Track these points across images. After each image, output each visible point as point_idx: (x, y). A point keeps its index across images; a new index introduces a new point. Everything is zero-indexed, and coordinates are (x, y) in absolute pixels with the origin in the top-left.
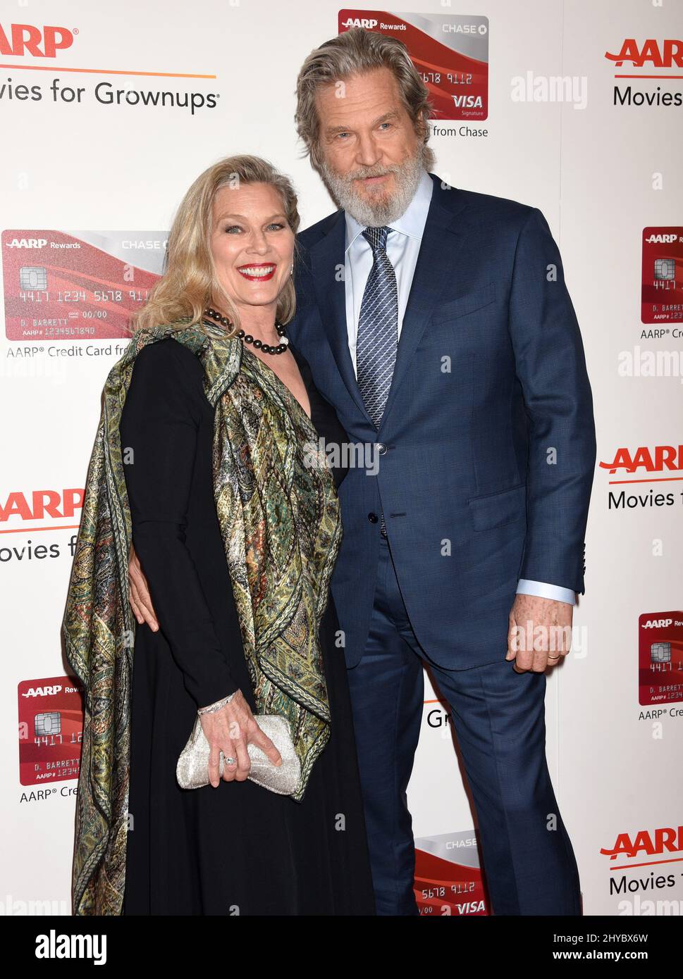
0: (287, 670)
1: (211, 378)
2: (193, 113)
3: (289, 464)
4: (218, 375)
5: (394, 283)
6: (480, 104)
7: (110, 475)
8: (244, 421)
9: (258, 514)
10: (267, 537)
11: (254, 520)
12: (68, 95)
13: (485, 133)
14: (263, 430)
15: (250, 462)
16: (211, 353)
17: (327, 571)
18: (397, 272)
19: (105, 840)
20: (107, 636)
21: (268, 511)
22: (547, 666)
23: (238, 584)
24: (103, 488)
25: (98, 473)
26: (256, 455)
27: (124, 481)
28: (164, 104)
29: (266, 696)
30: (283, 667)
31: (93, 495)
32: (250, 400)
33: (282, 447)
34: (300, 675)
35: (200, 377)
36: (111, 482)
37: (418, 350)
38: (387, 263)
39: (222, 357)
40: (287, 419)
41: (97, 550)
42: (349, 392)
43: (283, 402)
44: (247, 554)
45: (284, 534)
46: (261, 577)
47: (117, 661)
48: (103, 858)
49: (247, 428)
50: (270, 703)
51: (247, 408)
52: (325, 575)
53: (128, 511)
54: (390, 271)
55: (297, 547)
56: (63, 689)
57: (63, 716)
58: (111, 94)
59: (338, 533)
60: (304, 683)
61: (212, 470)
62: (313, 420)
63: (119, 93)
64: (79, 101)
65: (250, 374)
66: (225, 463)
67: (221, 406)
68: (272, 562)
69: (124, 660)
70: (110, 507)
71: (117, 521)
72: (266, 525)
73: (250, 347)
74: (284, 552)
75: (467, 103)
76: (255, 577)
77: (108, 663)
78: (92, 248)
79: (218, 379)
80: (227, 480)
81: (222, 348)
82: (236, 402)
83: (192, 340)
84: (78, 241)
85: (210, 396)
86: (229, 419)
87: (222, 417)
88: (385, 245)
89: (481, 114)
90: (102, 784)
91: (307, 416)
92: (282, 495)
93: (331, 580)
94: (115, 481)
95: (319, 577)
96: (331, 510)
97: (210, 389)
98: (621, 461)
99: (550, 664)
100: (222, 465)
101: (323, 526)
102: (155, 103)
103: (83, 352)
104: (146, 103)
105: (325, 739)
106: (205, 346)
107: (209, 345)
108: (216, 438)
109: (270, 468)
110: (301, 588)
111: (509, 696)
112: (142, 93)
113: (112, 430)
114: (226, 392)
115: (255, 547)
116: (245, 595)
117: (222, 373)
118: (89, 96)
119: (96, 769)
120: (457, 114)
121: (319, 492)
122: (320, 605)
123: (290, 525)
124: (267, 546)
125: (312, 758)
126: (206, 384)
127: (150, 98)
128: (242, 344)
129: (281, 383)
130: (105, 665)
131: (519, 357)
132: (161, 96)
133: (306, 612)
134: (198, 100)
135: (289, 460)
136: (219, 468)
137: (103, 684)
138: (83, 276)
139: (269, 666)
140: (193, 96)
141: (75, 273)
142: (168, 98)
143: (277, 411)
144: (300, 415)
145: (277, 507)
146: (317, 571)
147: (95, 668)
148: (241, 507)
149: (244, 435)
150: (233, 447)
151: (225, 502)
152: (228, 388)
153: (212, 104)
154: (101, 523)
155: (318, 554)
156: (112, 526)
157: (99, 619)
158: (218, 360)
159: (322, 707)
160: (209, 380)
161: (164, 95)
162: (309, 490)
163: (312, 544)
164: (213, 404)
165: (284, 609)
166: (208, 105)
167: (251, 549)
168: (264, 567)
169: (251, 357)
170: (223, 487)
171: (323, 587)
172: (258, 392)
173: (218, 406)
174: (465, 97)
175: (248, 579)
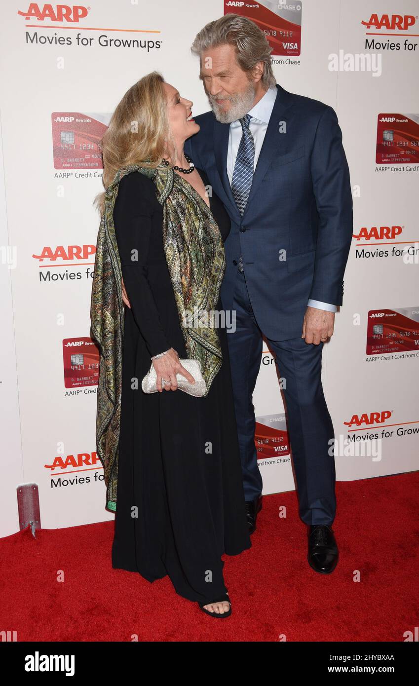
0: (202, 334)
1: (160, 190)
2: (148, 51)
3: (200, 232)
4: (163, 189)
5: (253, 144)
6: (297, 47)
7: (109, 241)
8: (178, 212)
9: (187, 258)
10: (192, 269)
11: (185, 261)
12: (85, 42)
13: (298, 63)
14: (187, 216)
15: (182, 232)
16: (159, 178)
17: (219, 284)
18: (255, 138)
19: (111, 414)
20: (110, 320)
21: (192, 257)
22: (321, 342)
23: (177, 293)
24: (105, 247)
25: (103, 240)
26: (185, 229)
27: (116, 244)
28: (133, 46)
29: (192, 347)
30: (200, 333)
31: (101, 251)
32: (180, 201)
33: (197, 224)
34: (208, 337)
35: (154, 191)
36: (110, 244)
37: (263, 181)
38: (250, 134)
39: (164, 179)
40: (198, 209)
41: (104, 279)
42: (228, 198)
43: (195, 200)
44: (181, 278)
45: (199, 267)
46: (189, 289)
47: (116, 332)
48: (110, 422)
49: (180, 215)
50: (194, 351)
51: (179, 205)
52: (218, 286)
53: (119, 259)
54: (251, 138)
55: (205, 274)
56: (84, 343)
57: (85, 356)
58: (107, 41)
59: (223, 265)
60: (210, 340)
61: (163, 237)
62: (211, 209)
63: (111, 41)
64: (90, 45)
65: (179, 187)
66: (169, 233)
67: (166, 205)
68: (195, 282)
69: (119, 331)
70: (110, 257)
71: (114, 264)
72: (191, 263)
73: (177, 172)
74: (200, 277)
75: (290, 47)
76: (186, 289)
77: (111, 332)
78: (96, 121)
79: (163, 191)
80: (170, 242)
81: (163, 174)
82: (174, 202)
83: (148, 172)
84: (89, 118)
85: (160, 200)
86: (170, 211)
87: (167, 210)
88: (249, 124)
89: (297, 52)
90: (112, 389)
91: (207, 206)
92: (199, 248)
93: (221, 288)
94: (112, 244)
95: (214, 287)
96: (220, 254)
97: (160, 196)
98: (363, 234)
99: (322, 341)
100: (168, 234)
101: (215, 262)
102: (129, 46)
103: (93, 175)
104: (124, 46)
105: (218, 368)
106: (155, 175)
107: (157, 174)
108: (164, 221)
109: (192, 235)
110: (208, 295)
111: (304, 350)
112: (122, 41)
113: (109, 219)
114: (168, 197)
115: (186, 275)
116: (180, 297)
117: (165, 188)
118: (95, 42)
119: (109, 382)
120: (284, 52)
121: (213, 245)
122: (215, 301)
123: (202, 263)
124: (192, 274)
125: (212, 377)
126: (158, 194)
127: (126, 43)
128: (173, 171)
129: (194, 190)
130: (110, 334)
131: (315, 185)
132: (132, 42)
133: (210, 306)
134: (151, 44)
135: (200, 230)
136: (166, 236)
137: (109, 343)
138: (92, 136)
139: (193, 333)
140: (148, 42)
141: (88, 134)
142: (136, 43)
143: (193, 205)
144: (204, 206)
145: (196, 254)
146: (214, 284)
147: (106, 335)
148: (178, 255)
149: (178, 219)
150: (174, 225)
151: (170, 253)
152: (168, 196)
153: (158, 46)
154: (105, 265)
155: (214, 276)
156: (112, 266)
157: (106, 312)
158: (162, 181)
159: (218, 351)
160: (159, 192)
161: (134, 42)
162: (208, 244)
163: (210, 271)
164: (162, 204)
165: (200, 305)
166: (156, 47)
167: (184, 276)
168: (190, 285)
169: (178, 177)
170: (168, 245)
171: (216, 292)
172: (183, 196)
173: (165, 205)
174: (289, 44)
175: (182, 290)
